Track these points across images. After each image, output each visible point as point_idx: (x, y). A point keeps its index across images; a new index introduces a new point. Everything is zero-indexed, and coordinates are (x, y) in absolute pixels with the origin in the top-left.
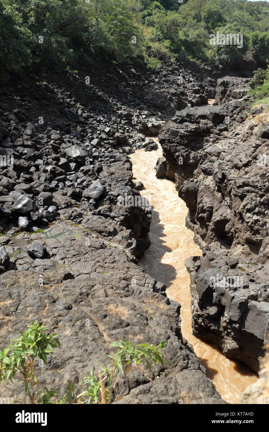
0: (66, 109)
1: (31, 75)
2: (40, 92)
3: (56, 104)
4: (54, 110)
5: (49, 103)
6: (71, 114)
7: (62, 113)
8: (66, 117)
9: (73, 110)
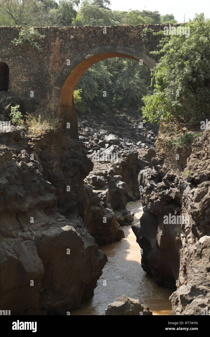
0: (137, 133)
1: (113, 110)
2: (118, 121)
3: (130, 130)
4: (127, 133)
5: (123, 128)
6: (141, 136)
7: (133, 136)
8: (136, 138)
9: (143, 134)
